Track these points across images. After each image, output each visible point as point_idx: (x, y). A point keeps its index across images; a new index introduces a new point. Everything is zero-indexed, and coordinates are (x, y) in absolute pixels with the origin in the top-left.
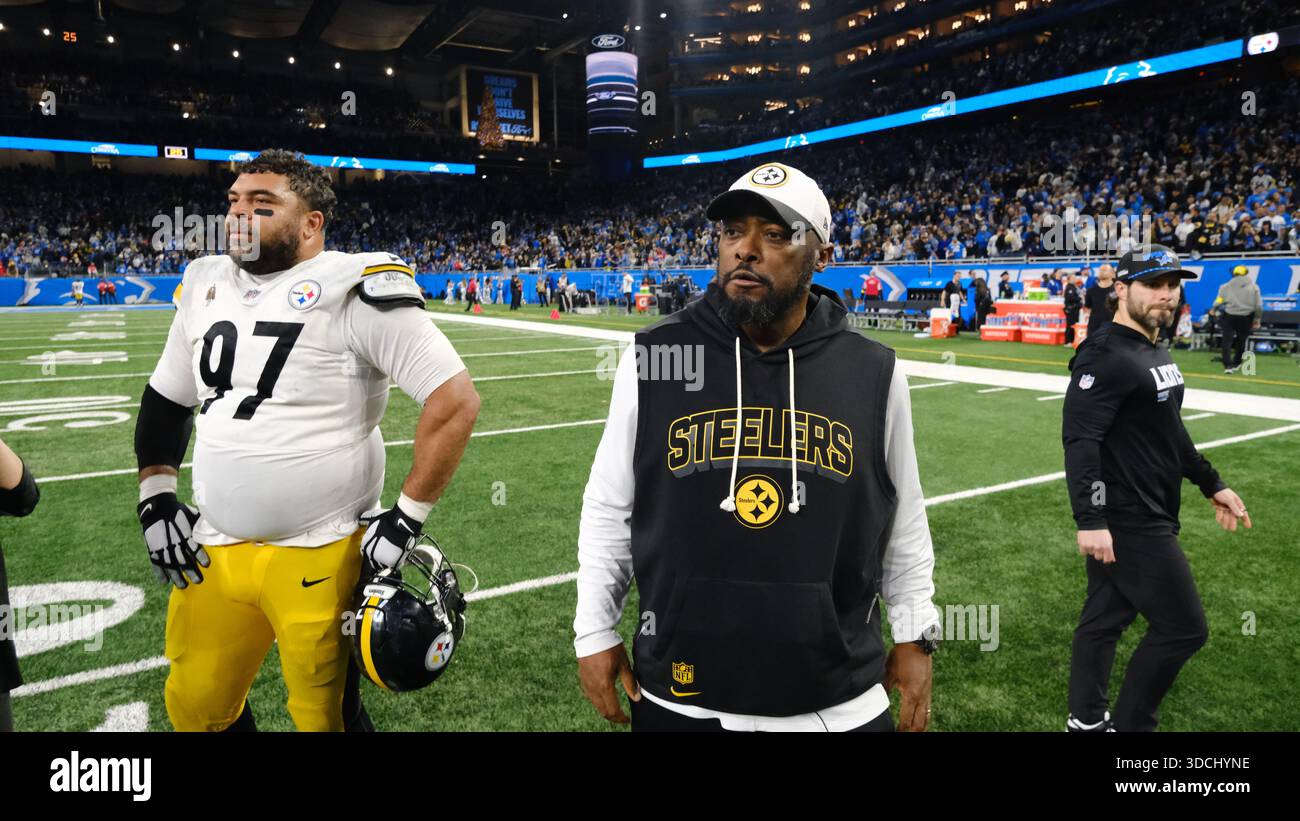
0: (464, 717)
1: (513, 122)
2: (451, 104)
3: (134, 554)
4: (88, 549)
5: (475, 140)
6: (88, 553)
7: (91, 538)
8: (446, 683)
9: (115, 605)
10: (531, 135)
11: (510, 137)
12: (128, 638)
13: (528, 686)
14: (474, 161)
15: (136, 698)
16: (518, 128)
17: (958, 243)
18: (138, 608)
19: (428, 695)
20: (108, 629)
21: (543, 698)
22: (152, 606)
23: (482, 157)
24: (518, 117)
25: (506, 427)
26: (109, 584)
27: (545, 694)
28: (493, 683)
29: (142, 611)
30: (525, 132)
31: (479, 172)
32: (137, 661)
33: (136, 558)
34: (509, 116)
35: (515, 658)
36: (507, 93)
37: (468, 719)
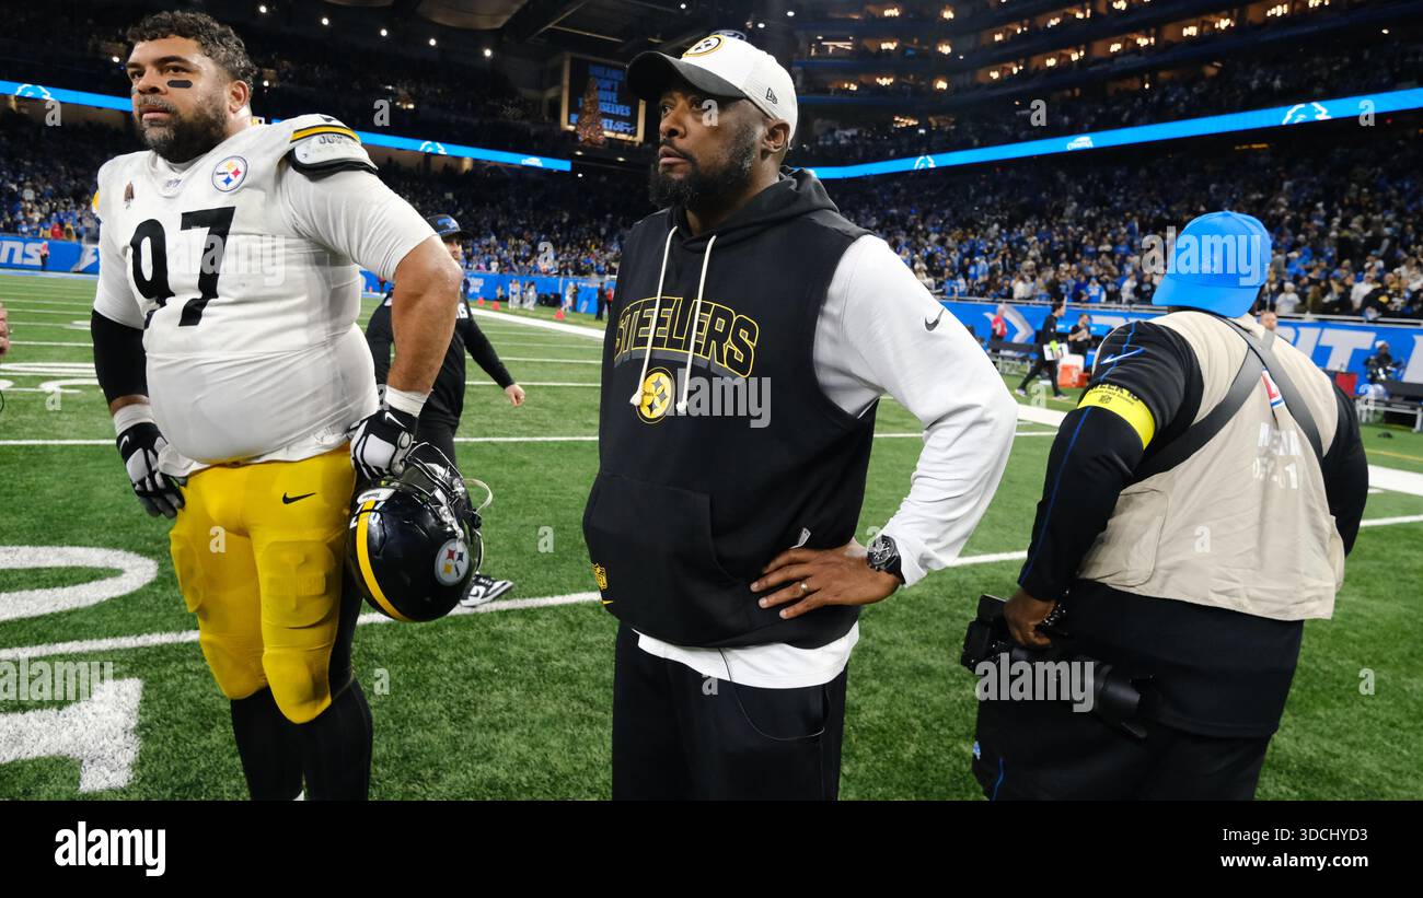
0: (497, 731)
1: (616, 118)
2: (551, 94)
4: (104, 515)
5: (573, 135)
6: (103, 520)
7: (109, 504)
8: (481, 692)
9: (124, 575)
10: (634, 133)
11: (612, 135)
12: (132, 611)
13: (575, 704)
14: (569, 156)
15: (130, 674)
16: (621, 126)
18: (147, 581)
19: (459, 703)
20: (112, 599)
21: (590, 719)
22: (165, 580)
23: (579, 153)
24: (622, 114)
25: (579, 434)
26: (121, 553)
27: (593, 714)
28: (535, 697)
29: (152, 584)
30: (629, 130)
31: (575, 169)
32: (139, 635)
34: (613, 112)
35: (561, 673)
36: (613, 86)
37: (502, 733)
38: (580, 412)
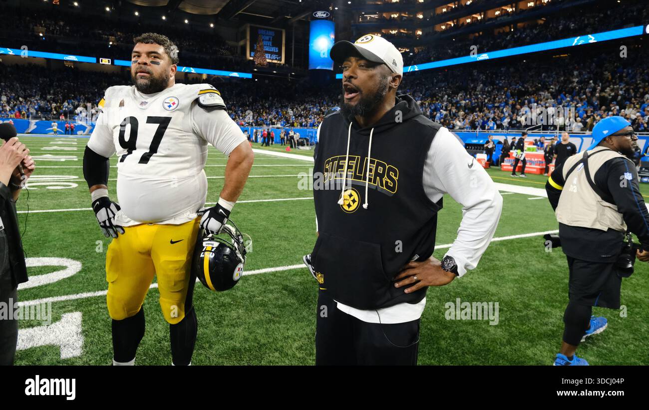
0: (234, 327)
1: (272, 53)
2: (242, 43)
3: (77, 246)
4: (56, 243)
5: (253, 61)
6: (55, 245)
7: (57, 238)
8: (226, 312)
9: (67, 269)
10: (280, 60)
11: (270, 61)
12: (73, 284)
13: (267, 315)
14: (251, 72)
15: (76, 310)
16: (274, 57)
17: (492, 122)
18: (78, 271)
19: (217, 316)
20: (64, 279)
21: (274, 321)
22: (86, 270)
23: (255, 70)
24: (274, 51)
25: (262, 199)
26: (65, 259)
27: (275, 319)
28: (249, 313)
29: (80, 272)
30: (278, 58)
31: (254, 77)
32: (77, 294)
33: (78, 248)
34: (270, 50)
35: (260, 302)
36: (270, 39)
37: (236, 328)
38: (262, 189)
